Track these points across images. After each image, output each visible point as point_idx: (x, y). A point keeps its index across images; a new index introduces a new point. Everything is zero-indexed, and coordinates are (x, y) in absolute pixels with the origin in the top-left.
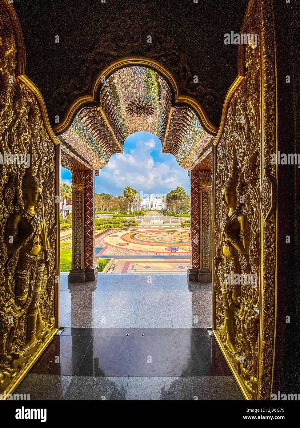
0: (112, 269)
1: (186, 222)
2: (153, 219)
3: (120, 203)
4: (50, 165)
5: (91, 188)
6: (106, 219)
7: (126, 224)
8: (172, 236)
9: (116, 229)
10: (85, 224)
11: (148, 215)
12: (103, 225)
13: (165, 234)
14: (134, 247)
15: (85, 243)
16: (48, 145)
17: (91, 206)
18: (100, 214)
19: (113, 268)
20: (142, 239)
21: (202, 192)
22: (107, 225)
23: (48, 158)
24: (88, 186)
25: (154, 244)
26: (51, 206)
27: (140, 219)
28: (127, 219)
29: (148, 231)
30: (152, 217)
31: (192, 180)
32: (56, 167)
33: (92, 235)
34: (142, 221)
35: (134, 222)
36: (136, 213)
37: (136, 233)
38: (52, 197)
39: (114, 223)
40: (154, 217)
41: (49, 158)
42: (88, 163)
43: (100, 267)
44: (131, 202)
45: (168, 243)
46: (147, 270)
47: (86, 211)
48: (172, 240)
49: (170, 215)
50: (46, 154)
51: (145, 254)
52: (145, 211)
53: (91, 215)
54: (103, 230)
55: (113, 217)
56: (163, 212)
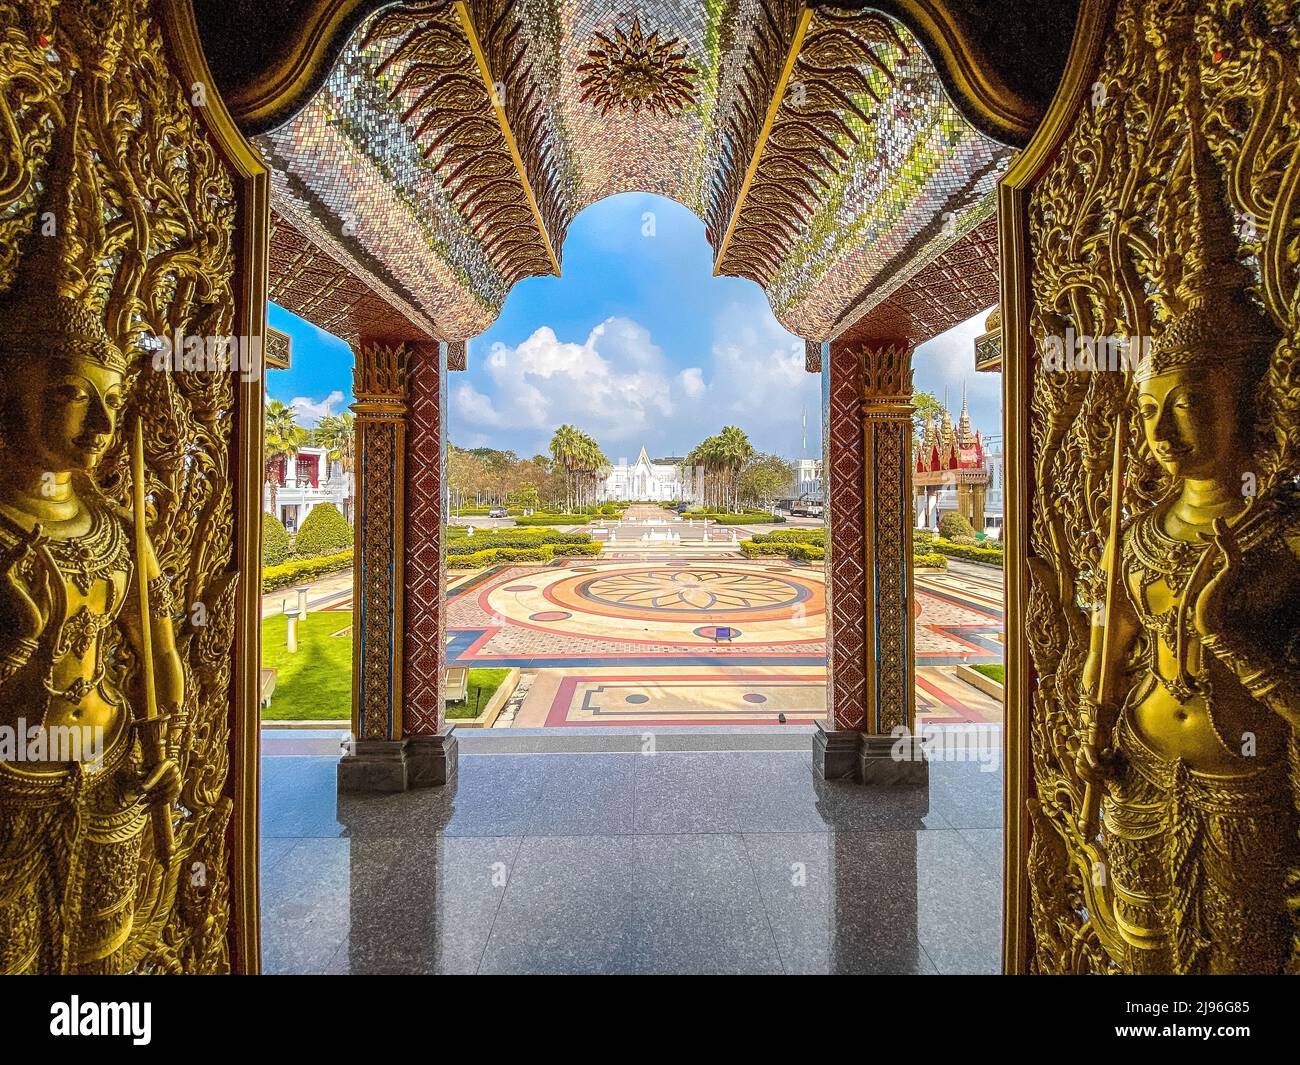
0: (515, 707)
1: (755, 541)
2: (648, 530)
3: (540, 479)
4: (198, 265)
5: (432, 415)
6: (495, 532)
7: (559, 546)
8: (713, 585)
9: (527, 563)
10: (407, 556)
11: (631, 515)
12: (485, 552)
13: (692, 580)
14: (588, 625)
15: (405, 631)
16: (192, 166)
17: (432, 484)
18: (475, 514)
19: (519, 703)
20: (615, 599)
21: (876, 428)
22: (495, 550)
23: (187, 230)
24: (421, 403)
25: (654, 614)
26: (210, 475)
27: (605, 531)
28: (563, 530)
29: (633, 572)
30: (644, 523)
31: (833, 383)
32: (238, 283)
33: (436, 602)
34: (613, 537)
35: (586, 541)
36: (592, 512)
37: (595, 576)
38: (211, 431)
39: (522, 546)
40: (651, 523)
41: (193, 227)
42: (417, 307)
43: (474, 702)
44: (574, 477)
45: (704, 610)
46: (638, 708)
47: (409, 503)
48: (714, 600)
49: (702, 518)
50: (174, 205)
51: (627, 649)
52: (623, 506)
53: (432, 521)
54: (483, 568)
55: (519, 523)
56: (677, 507)
